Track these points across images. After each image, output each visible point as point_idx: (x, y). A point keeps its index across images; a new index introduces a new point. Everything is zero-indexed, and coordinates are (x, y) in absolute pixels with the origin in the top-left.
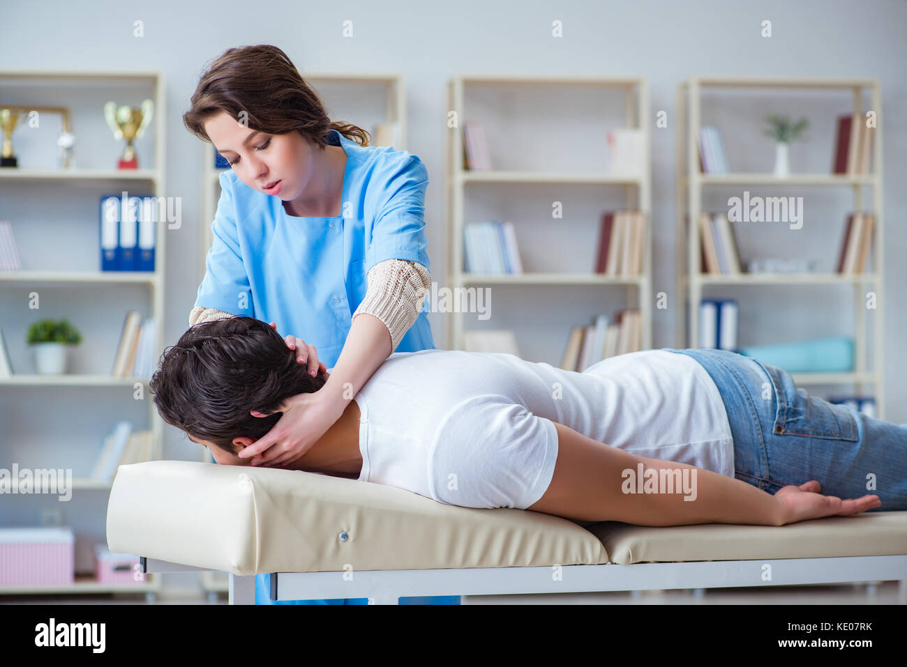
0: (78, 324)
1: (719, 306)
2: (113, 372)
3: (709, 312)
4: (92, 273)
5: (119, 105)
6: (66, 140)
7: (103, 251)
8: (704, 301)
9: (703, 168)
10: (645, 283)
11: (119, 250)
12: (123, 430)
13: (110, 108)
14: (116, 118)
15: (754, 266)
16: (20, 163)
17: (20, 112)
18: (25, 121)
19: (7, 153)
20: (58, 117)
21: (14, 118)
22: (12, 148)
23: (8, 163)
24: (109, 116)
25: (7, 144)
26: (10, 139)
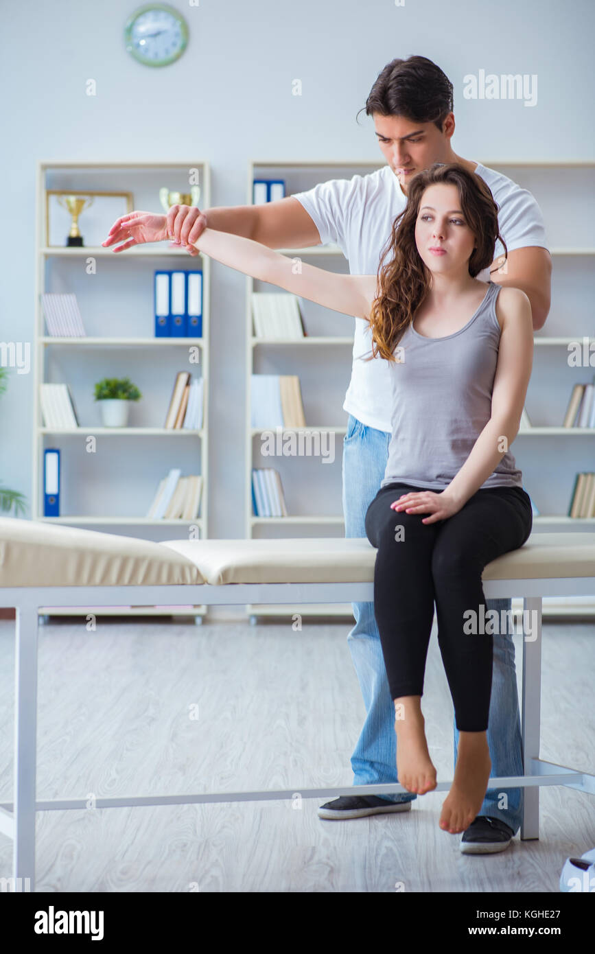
0: (137, 383)
2: (165, 427)
4: (148, 337)
5: (171, 190)
7: (157, 318)
11: (170, 317)
12: (175, 474)
13: (164, 192)
14: (168, 201)
16: (85, 242)
17: (86, 198)
18: (90, 205)
19: (74, 234)
20: (123, 200)
21: (80, 203)
22: (78, 229)
23: (75, 242)
24: (164, 200)
25: (74, 225)
26: (77, 222)
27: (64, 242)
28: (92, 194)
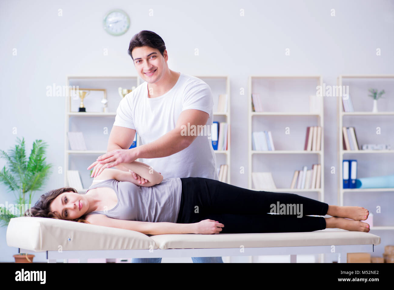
1: (350, 162)
3: (346, 164)
5: (123, 88)
6: (104, 101)
8: (344, 161)
9: (344, 110)
10: (322, 153)
13: (120, 89)
14: (122, 93)
15: (364, 147)
16: (86, 110)
17: (87, 91)
18: (88, 94)
19: (82, 107)
20: (102, 92)
21: (85, 93)
22: (83, 104)
23: (82, 110)
24: (120, 92)
25: (82, 103)
26: (83, 101)
27: (78, 110)
28: (89, 90)
